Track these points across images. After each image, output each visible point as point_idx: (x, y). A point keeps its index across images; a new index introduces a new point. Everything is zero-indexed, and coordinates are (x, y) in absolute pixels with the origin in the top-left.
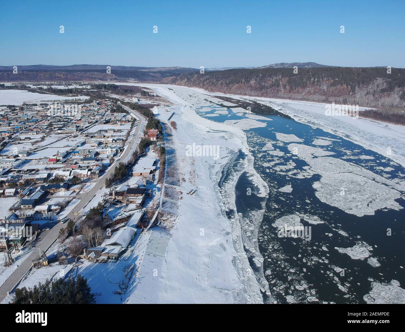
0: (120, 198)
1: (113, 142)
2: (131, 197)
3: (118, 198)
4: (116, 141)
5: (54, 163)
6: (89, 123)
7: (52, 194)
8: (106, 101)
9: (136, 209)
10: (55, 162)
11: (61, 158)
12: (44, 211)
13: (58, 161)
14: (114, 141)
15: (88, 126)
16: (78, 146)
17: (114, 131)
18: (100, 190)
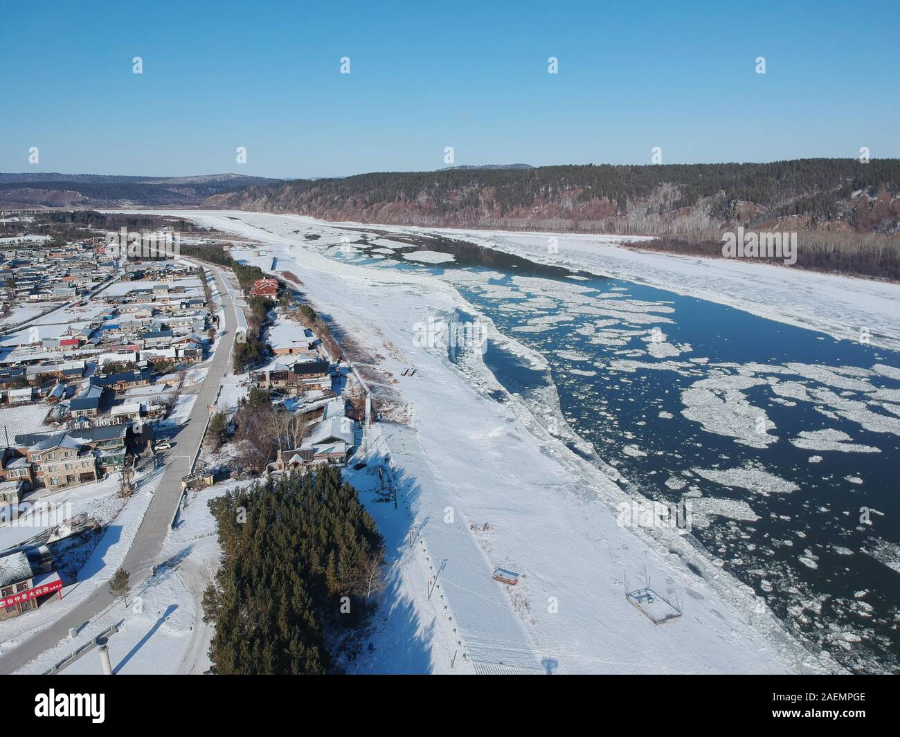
0: (282, 384)
1: (181, 308)
2: (307, 380)
3: (277, 385)
4: (188, 306)
5: (74, 349)
6: (93, 281)
7: (122, 392)
8: (100, 240)
9: (326, 398)
10: (76, 346)
11: (85, 338)
12: (134, 415)
13: (82, 343)
14: (184, 306)
15: (97, 286)
16: (105, 319)
17: (169, 291)
18: (225, 379)
